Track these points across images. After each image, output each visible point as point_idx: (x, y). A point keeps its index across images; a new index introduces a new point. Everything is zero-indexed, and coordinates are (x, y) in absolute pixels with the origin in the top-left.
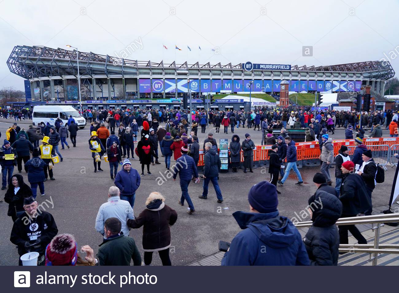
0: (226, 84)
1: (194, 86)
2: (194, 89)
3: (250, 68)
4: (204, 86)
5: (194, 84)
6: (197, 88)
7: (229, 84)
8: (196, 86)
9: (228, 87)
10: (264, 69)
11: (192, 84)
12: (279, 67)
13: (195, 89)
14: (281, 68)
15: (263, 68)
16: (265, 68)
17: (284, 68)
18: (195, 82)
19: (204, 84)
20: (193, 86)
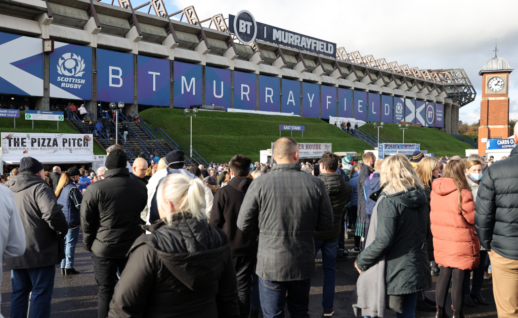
0: (183, 78)
1: (70, 71)
2: (71, 86)
3: (249, 32)
4: (111, 76)
5: (70, 64)
6: (83, 81)
7: (193, 79)
8: (80, 74)
9: (188, 90)
10: (282, 43)
11: (61, 62)
12: (313, 45)
13: (76, 86)
14: (317, 49)
15: (280, 40)
16: (284, 41)
17: (322, 49)
18: (75, 56)
19: (111, 68)
20: (66, 73)
